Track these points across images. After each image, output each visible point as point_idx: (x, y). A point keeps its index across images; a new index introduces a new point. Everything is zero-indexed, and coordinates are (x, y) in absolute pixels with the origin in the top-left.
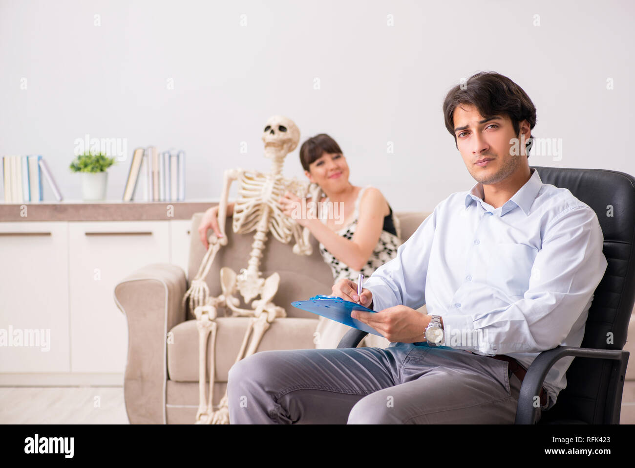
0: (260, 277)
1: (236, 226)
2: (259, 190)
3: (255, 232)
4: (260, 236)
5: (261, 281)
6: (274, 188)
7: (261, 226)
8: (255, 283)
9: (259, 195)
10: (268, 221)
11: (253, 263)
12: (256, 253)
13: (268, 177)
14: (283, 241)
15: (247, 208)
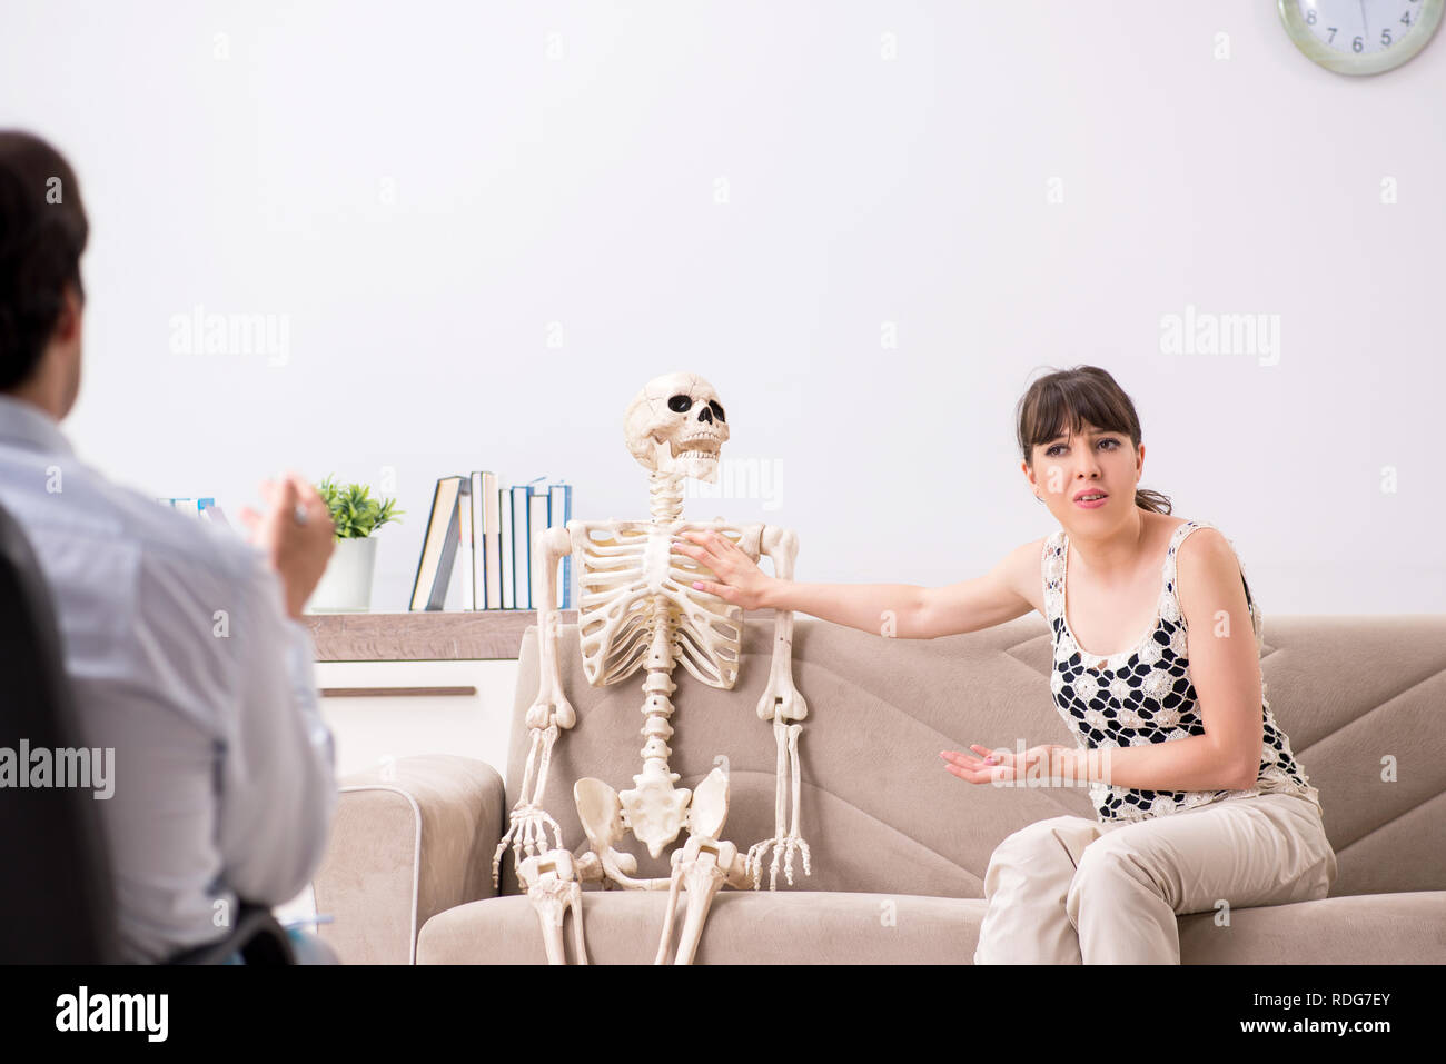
0: (677, 785)
1: (592, 668)
2: (637, 564)
3: (642, 673)
4: (656, 681)
5: (683, 793)
6: (672, 552)
7: (656, 655)
8: (667, 802)
9: (637, 577)
10: (673, 643)
11: (654, 752)
12: (655, 725)
13: (651, 529)
14: (721, 684)
15: (611, 615)
